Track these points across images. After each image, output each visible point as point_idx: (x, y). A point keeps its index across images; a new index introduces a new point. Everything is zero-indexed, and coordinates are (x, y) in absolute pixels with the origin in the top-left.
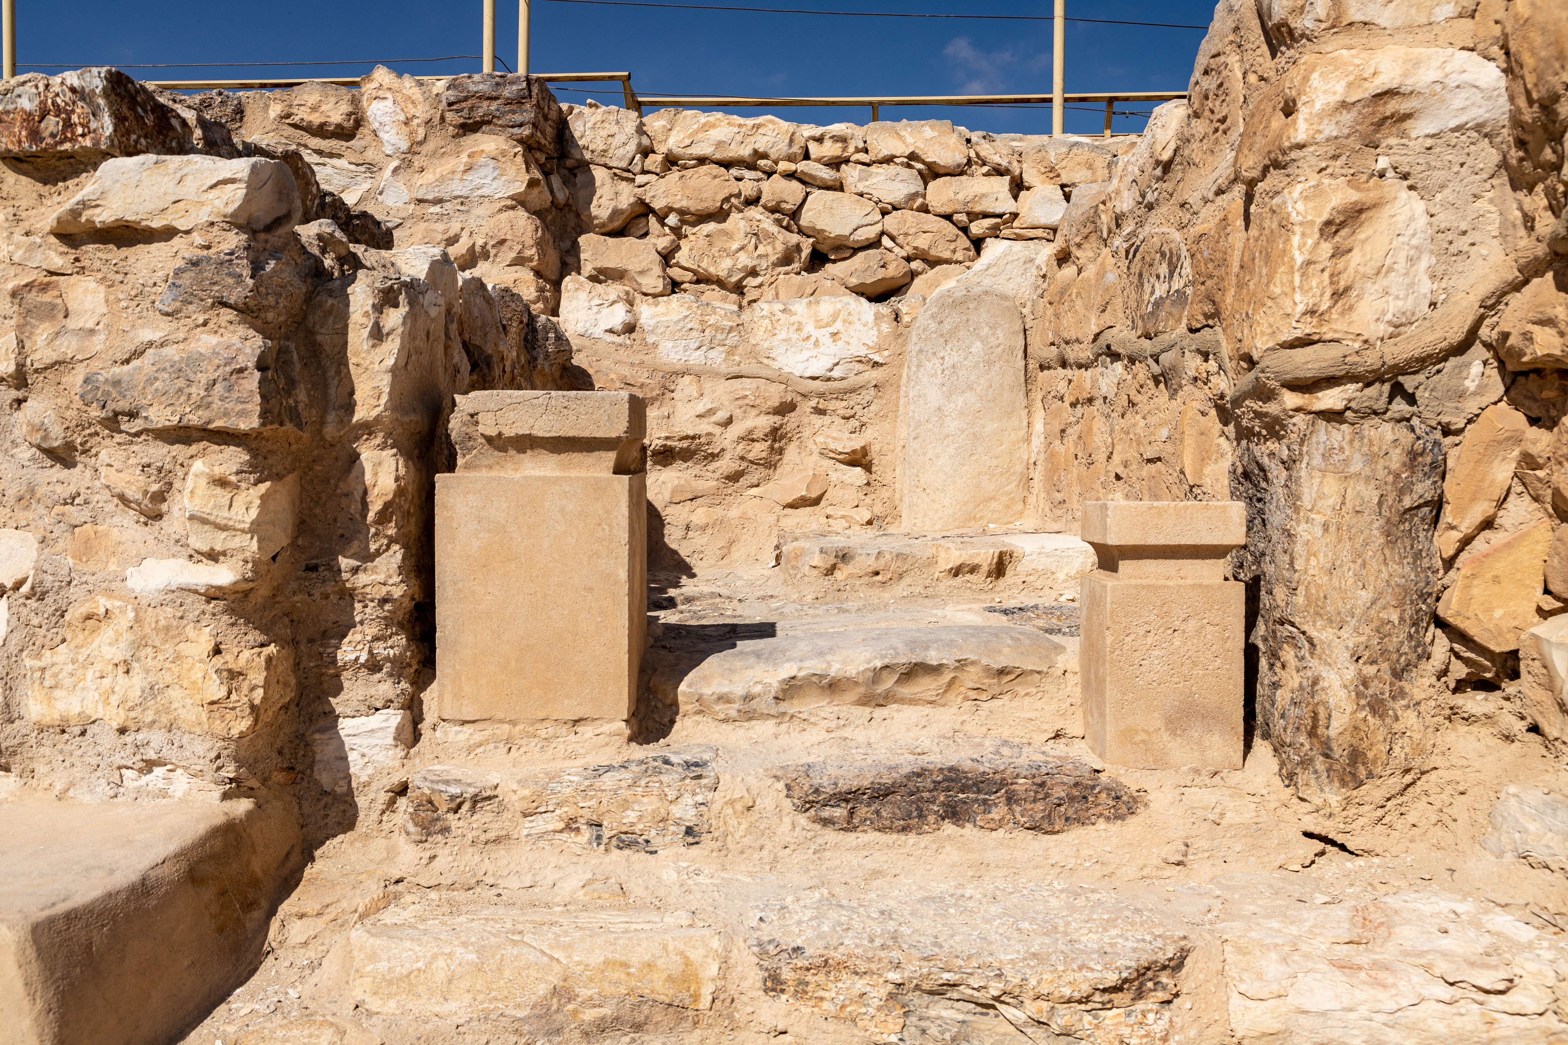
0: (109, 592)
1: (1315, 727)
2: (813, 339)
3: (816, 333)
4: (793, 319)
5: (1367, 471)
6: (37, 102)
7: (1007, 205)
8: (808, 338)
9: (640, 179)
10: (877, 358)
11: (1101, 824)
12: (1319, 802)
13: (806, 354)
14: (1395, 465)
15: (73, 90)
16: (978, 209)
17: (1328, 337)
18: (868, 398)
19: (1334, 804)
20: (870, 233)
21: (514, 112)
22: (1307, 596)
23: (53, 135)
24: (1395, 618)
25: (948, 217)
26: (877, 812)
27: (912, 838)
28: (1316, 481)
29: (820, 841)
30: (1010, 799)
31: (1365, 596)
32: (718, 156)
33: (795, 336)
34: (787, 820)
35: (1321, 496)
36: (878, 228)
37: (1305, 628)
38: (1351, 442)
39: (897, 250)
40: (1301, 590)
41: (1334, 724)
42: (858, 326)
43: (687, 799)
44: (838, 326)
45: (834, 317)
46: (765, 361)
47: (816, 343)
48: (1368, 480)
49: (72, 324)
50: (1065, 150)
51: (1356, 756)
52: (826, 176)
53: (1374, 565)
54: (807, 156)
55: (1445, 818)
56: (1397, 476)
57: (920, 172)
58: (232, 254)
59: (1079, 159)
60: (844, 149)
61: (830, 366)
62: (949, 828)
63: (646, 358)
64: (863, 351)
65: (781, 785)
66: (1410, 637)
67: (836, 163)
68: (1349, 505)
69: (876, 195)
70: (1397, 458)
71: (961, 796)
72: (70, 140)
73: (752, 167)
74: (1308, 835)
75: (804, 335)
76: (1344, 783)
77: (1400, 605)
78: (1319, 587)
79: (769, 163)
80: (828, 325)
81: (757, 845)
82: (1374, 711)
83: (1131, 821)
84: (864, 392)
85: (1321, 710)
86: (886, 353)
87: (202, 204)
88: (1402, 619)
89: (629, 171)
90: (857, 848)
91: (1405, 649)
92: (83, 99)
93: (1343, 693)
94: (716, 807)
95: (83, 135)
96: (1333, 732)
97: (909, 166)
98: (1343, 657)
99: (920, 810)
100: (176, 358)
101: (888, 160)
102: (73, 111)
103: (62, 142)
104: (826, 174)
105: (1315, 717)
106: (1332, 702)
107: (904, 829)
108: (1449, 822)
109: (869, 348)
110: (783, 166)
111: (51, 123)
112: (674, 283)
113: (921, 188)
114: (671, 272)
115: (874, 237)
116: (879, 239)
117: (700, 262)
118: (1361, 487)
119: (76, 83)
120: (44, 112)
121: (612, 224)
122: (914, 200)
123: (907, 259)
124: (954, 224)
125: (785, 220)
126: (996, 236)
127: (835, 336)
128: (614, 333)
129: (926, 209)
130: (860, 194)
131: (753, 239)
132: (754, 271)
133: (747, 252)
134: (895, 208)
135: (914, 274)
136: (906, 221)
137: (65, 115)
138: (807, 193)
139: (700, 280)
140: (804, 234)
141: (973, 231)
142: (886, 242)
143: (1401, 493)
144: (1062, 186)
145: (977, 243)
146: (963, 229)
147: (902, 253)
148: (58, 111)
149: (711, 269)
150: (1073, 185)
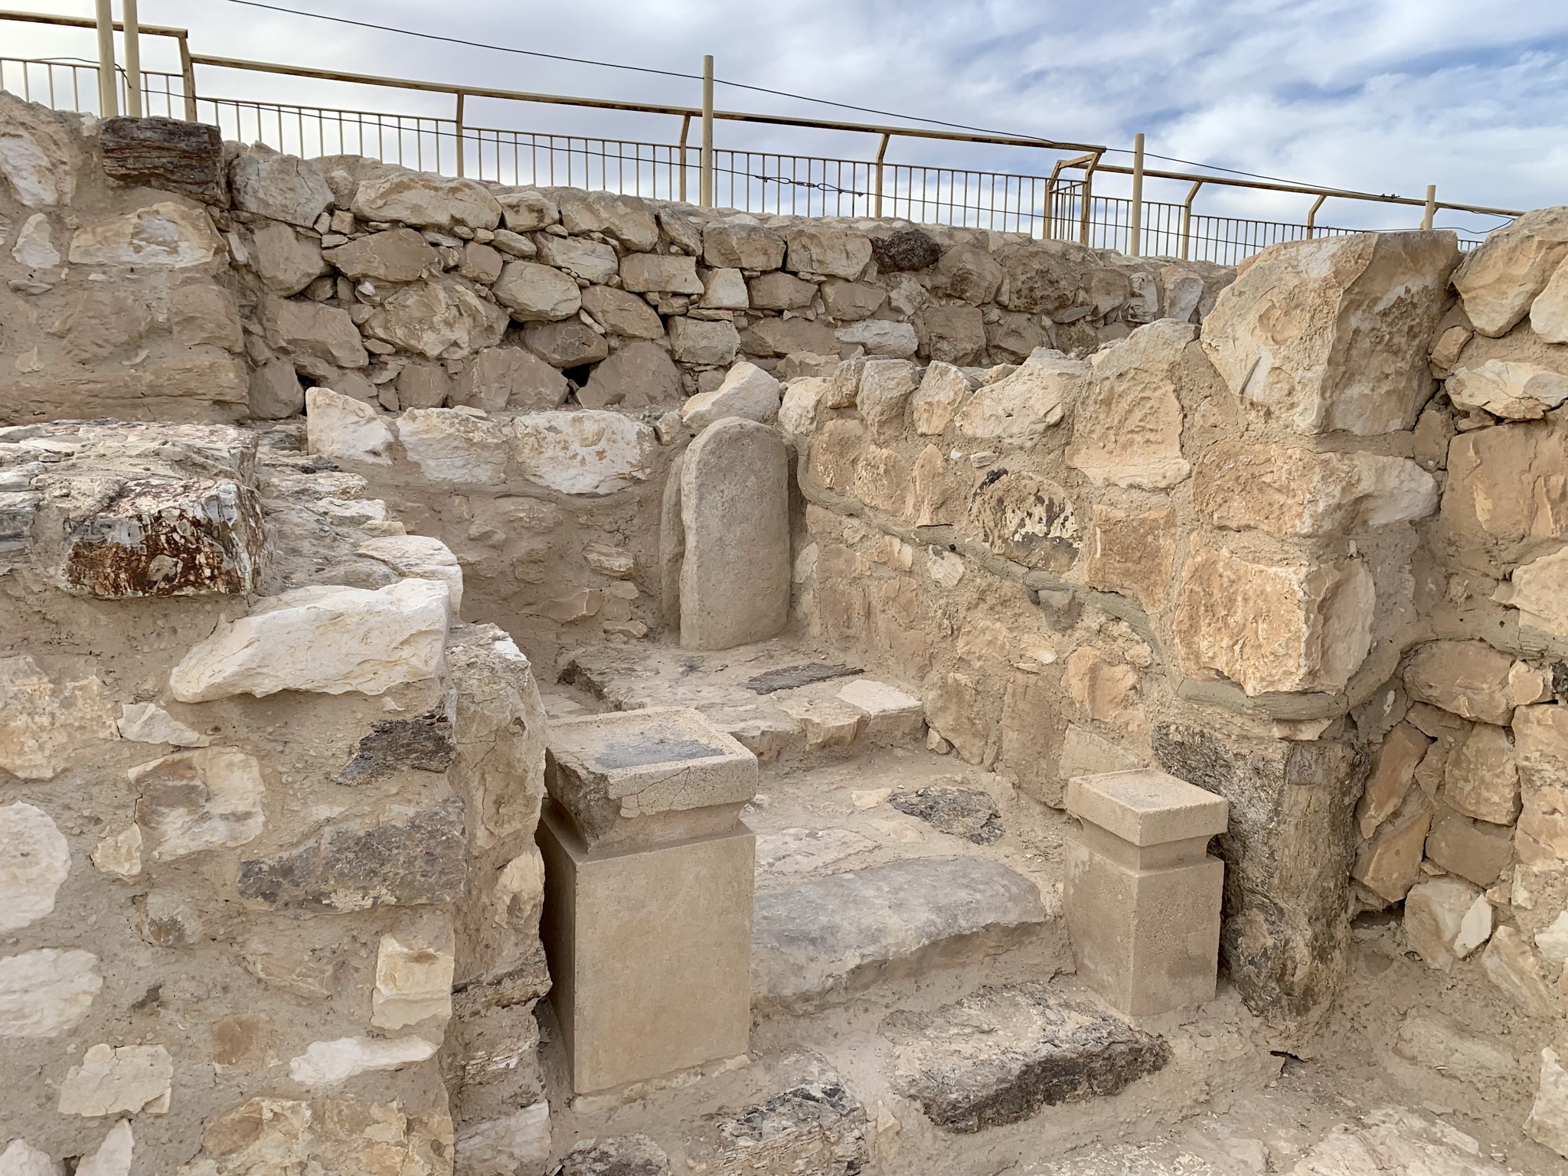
0: (272, 1093)
1: (1283, 974)
2: (579, 458)
3: (583, 451)
4: (559, 437)
5: (1325, 782)
6: (142, 536)
7: (695, 287)
8: (574, 456)
9: (328, 240)
10: (640, 475)
11: (1146, 1078)
12: (1282, 1028)
13: (573, 472)
14: (1341, 776)
15: (196, 523)
16: (671, 288)
17: (1318, 689)
18: (631, 513)
19: (1293, 1028)
20: (571, 308)
21: (193, 168)
22: (1281, 879)
23: (167, 579)
24: (1332, 885)
25: (642, 295)
26: (998, 1112)
27: (1022, 1125)
28: (1294, 793)
29: (955, 1147)
30: (1091, 1075)
31: (1315, 872)
32: (414, 221)
33: (562, 454)
34: (929, 1135)
35: (1296, 803)
36: (578, 304)
37: (1277, 901)
38: (1316, 761)
39: (596, 326)
40: (1277, 875)
41: (1298, 972)
42: (621, 444)
43: (850, 1137)
44: (602, 445)
45: (599, 435)
46: (532, 479)
47: (583, 461)
48: (1325, 787)
49: (216, 808)
50: (744, 234)
51: (1308, 992)
52: (525, 248)
53: (1322, 848)
54: (502, 224)
55: (1356, 1025)
56: (1342, 783)
57: (614, 248)
58: (433, 717)
59: (757, 245)
60: (541, 219)
61: (596, 483)
62: (1047, 1109)
63: (410, 479)
64: (627, 469)
65: (918, 1104)
66: (1338, 897)
67: (531, 233)
68: (1312, 807)
69: (575, 270)
70: (1343, 768)
71: (1055, 1081)
72: (193, 584)
73: (451, 233)
74: (1274, 1053)
75: (570, 453)
76: (1298, 1012)
77: (1335, 876)
78: (1288, 869)
79: (465, 229)
80: (594, 443)
81: (906, 1163)
82: (1320, 960)
83: (1165, 1070)
84: (628, 508)
85: (1289, 963)
86: (648, 471)
87: (395, 663)
88: (1336, 885)
89: (313, 229)
90: (983, 1146)
91: (1336, 906)
92: (209, 533)
93: (1304, 949)
94: (870, 1138)
95: (212, 578)
97: (605, 242)
98: (1303, 921)
99: (1028, 1101)
100: (362, 833)
101: (586, 234)
102: (198, 550)
103: (180, 587)
104: (526, 245)
105: (1284, 968)
106: (1297, 957)
107: (1016, 1119)
108: (1361, 1029)
109: (632, 466)
110: (484, 235)
111: (165, 564)
112: (371, 354)
113: (616, 265)
114: (369, 344)
115: (573, 312)
116: (577, 314)
117: (400, 334)
118: (1320, 794)
119: (200, 515)
120: (154, 550)
121: (298, 288)
122: (610, 276)
123: (605, 335)
124: (647, 303)
125: (485, 291)
126: (684, 315)
127: (601, 455)
128: (375, 454)
129: (621, 287)
130: (559, 268)
131: (454, 311)
132: (455, 344)
133: (448, 324)
134: (592, 283)
135: (611, 351)
136: (604, 299)
137: (186, 554)
138: (505, 263)
139: (400, 351)
140: (502, 304)
141: (663, 310)
142: (585, 318)
143: (1344, 794)
144: (742, 269)
145: (666, 319)
146: (655, 308)
147: (600, 330)
148: (175, 550)
149: (412, 342)
150: (752, 270)
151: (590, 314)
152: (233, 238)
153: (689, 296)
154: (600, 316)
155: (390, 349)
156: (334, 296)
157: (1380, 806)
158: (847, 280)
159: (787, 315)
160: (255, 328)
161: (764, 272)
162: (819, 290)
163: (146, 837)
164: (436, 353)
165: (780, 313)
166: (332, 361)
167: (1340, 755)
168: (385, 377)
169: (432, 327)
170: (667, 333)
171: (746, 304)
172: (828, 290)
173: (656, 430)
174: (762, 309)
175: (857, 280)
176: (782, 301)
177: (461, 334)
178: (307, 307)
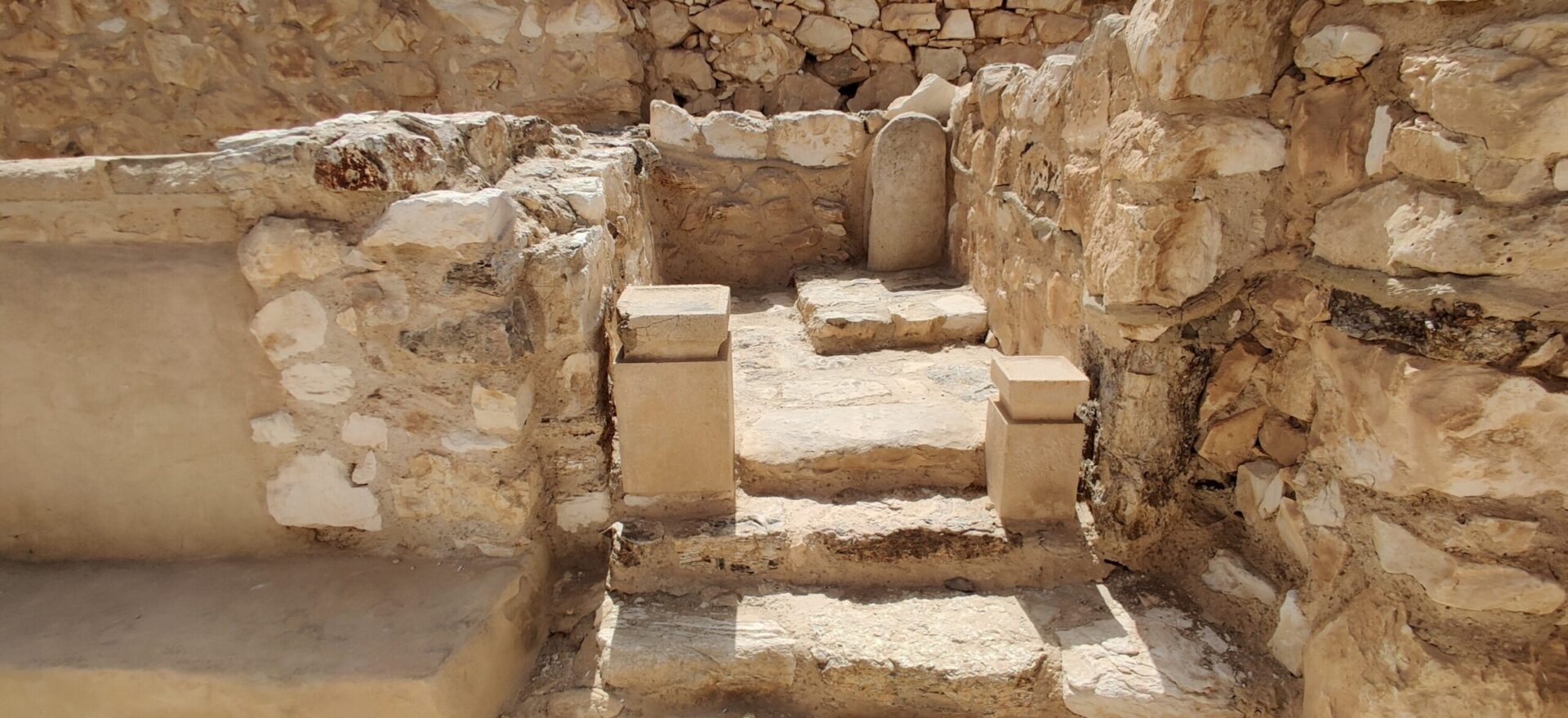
2: (812, 143)
4: (800, 129)
5: (1164, 374)
6: (340, 158)
7: (935, 25)
8: (809, 142)
10: (851, 154)
12: (1115, 546)
13: (808, 152)
14: (1180, 371)
15: (363, 152)
16: (916, 27)
18: (845, 181)
19: (1123, 547)
20: (845, 45)
23: (354, 181)
24: (1170, 452)
25: (896, 33)
28: (1133, 379)
31: (1153, 440)
33: (801, 140)
35: (1135, 388)
36: (851, 42)
37: (1118, 456)
38: (1157, 358)
39: (862, 57)
41: (1128, 509)
42: (841, 133)
44: (828, 133)
46: (782, 156)
47: (815, 146)
48: (1163, 379)
51: (1138, 524)
53: (1161, 424)
55: (1184, 555)
56: (1181, 377)
61: (823, 159)
64: (843, 150)
66: (1176, 462)
68: (1151, 391)
69: (848, 19)
70: (1182, 366)
72: (366, 185)
74: (1107, 561)
75: (806, 139)
76: (1130, 538)
77: (1173, 445)
78: (1128, 434)
80: (821, 133)
82: (1151, 504)
83: (1012, 555)
84: (844, 176)
85: (1122, 501)
86: (858, 151)
88: (1173, 453)
91: (1173, 467)
92: (370, 158)
93: (1134, 495)
95: (374, 182)
96: (1127, 513)
98: (1137, 474)
102: (366, 167)
103: (361, 186)
105: (1118, 503)
106: (1128, 498)
109: (847, 148)
111: (351, 174)
112: (718, 82)
113: (877, 13)
114: (715, 75)
115: (847, 47)
116: (850, 49)
117: (733, 68)
118: (1159, 383)
119: (364, 148)
120: (346, 166)
121: (677, 40)
122: (874, 22)
123: (868, 62)
124: (899, 38)
125: (788, 37)
126: (925, 46)
127: (826, 141)
128: (687, 140)
129: (881, 28)
130: (838, 18)
131: (768, 50)
132: (768, 72)
133: (765, 60)
134: (861, 27)
135: (872, 73)
136: (869, 39)
137: (360, 167)
138: (803, 17)
139: (734, 79)
140: (801, 46)
141: (910, 42)
142: (855, 51)
143: (1182, 385)
144: (970, 10)
145: (913, 49)
146: (905, 41)
147: (863, 59)
148: (356, 167)
149: (741, 72)
150: (978, 9)
151: (859, 49)
152: (637, 13)
153: (929, 31)
154: (865, 51)
155: (728, 77)
156: (698, 46)
157: (1215, 399)
158: (1055, 13)
159: (1004, 41)
160: (650, 68)
161: (987, 11)
162: (1032, 22)
163: (358, 315)
164: (756, 78)
165: (999, 40)
166: (693, 85)
167: (1180, 355)
168: (724, 96)
169: (754, 63)
170: (914, 59)
171: (972, 35)
172: (1040, 23)
173: (865, 123)
174: (987, 39)
175: (1064, 12)
176: (1000, 33)
177: (773, 66)
178: (680, 55)
